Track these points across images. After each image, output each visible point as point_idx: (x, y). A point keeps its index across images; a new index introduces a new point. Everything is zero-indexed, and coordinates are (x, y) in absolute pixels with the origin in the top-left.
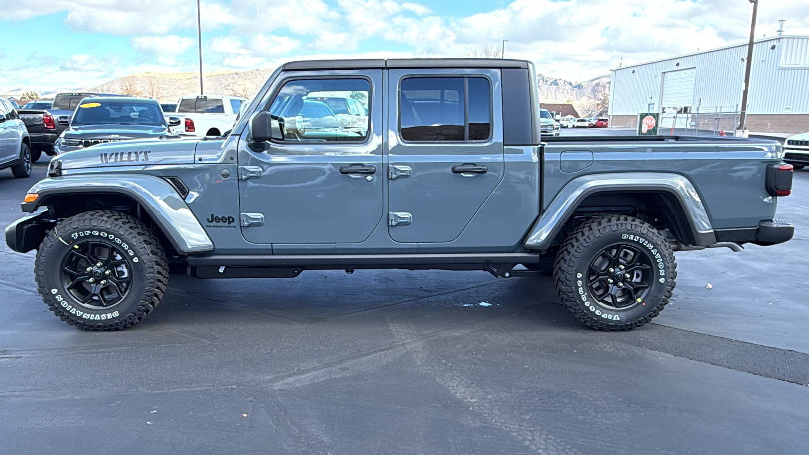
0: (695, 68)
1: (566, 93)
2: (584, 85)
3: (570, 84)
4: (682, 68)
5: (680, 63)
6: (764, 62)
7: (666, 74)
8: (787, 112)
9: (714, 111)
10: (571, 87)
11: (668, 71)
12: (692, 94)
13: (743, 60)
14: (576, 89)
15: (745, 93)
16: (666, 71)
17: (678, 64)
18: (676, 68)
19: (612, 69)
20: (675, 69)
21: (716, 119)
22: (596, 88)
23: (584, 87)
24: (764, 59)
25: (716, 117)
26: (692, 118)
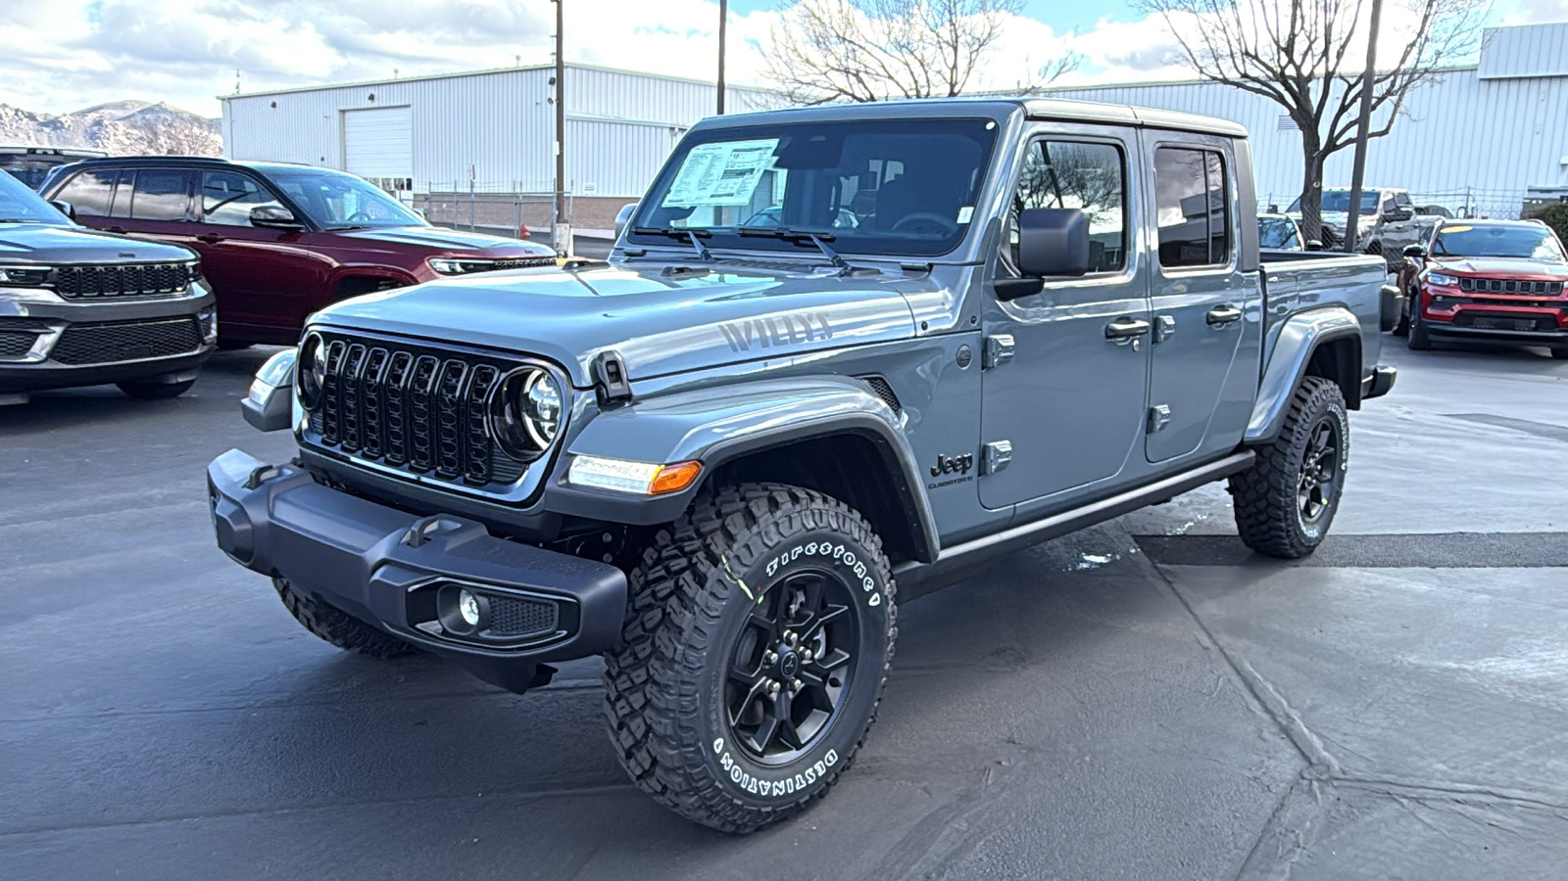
0: (408, 106)
1: (25, 136)
2: (67, 121)
3: (32, 117)
4: (381, 105)
5: (376, 94)
6: (539, 107)
7: (347, 115)
8: (590, 194)
9: (510, 191)
10: (31, 123)
11: (352, 107)
12: (410, 155)
13: (550, 101)
14: (47, 130)
15: (560, 158)
16: (349, 108)
17: (372, 98)
18: (369, 104)
19: (222, 95)
20: (366, 107)
21: (516, 204)
22: (95, 128)
23: (66, 126)
24: (539, 101)
25: (515, 200)
26: (414, 201)
